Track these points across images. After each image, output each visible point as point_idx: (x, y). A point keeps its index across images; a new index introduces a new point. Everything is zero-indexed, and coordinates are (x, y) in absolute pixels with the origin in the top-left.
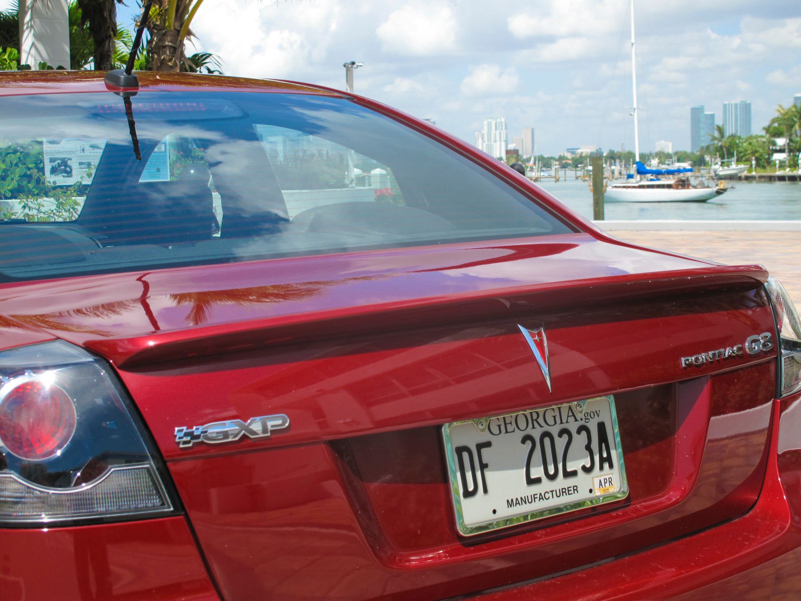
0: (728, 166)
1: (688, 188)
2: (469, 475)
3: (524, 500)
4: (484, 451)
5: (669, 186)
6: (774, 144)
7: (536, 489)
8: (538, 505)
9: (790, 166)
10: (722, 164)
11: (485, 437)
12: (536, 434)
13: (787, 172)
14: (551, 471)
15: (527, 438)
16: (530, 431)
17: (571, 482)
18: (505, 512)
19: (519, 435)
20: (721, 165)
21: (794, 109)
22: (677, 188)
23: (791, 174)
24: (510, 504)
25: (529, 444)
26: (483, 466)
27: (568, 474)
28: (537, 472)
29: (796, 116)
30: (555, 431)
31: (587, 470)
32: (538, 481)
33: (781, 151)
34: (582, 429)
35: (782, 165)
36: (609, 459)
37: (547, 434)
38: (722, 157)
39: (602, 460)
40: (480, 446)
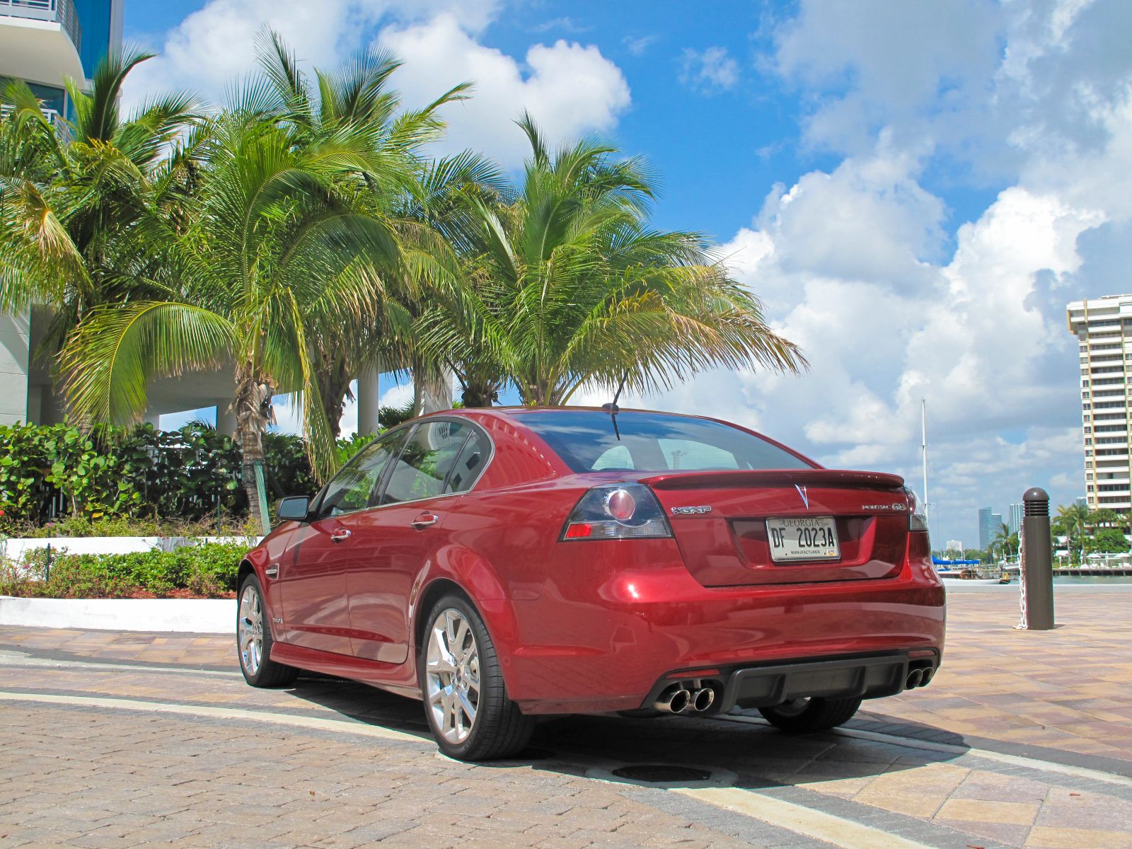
0: (1013, 562)
1: (974, 578)
2: (776, 540)
3: (798, 552)
4: (783, 532)
5: (957, 576)
6: (1057, 541)
7: (802, 549)
8: (803, 555)
9: (1072, 563)
10: (1008, 559)
11: (783, 526)
12: (803, 528)
13: (1070, 567)
14: (809, 543)
15: (798, 529)
16: (800, 527)
17: (817, 549)
18: (790, 555)
19: (796, 528)
20: (1007, 561)
21: (1074, 509)
22: (964, 578)
23: (1073, 568)
24: (792, 552)
25: (800, 532)
26: (782, 537)
27: (815, 545)
28: (803, 542)
29: (1076, 515)
30: (810, 528)
31: (824, 545)
32: (803, 546)
33: (1063, 548)
34: (821, 529)
35: (1065, 560)
36: (833, 542)
37: (806, 529)
38: (1008, 553)
39: (830, 543)
40: (781, 529)
